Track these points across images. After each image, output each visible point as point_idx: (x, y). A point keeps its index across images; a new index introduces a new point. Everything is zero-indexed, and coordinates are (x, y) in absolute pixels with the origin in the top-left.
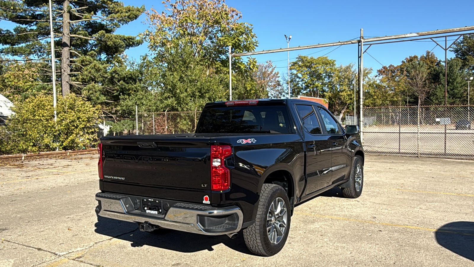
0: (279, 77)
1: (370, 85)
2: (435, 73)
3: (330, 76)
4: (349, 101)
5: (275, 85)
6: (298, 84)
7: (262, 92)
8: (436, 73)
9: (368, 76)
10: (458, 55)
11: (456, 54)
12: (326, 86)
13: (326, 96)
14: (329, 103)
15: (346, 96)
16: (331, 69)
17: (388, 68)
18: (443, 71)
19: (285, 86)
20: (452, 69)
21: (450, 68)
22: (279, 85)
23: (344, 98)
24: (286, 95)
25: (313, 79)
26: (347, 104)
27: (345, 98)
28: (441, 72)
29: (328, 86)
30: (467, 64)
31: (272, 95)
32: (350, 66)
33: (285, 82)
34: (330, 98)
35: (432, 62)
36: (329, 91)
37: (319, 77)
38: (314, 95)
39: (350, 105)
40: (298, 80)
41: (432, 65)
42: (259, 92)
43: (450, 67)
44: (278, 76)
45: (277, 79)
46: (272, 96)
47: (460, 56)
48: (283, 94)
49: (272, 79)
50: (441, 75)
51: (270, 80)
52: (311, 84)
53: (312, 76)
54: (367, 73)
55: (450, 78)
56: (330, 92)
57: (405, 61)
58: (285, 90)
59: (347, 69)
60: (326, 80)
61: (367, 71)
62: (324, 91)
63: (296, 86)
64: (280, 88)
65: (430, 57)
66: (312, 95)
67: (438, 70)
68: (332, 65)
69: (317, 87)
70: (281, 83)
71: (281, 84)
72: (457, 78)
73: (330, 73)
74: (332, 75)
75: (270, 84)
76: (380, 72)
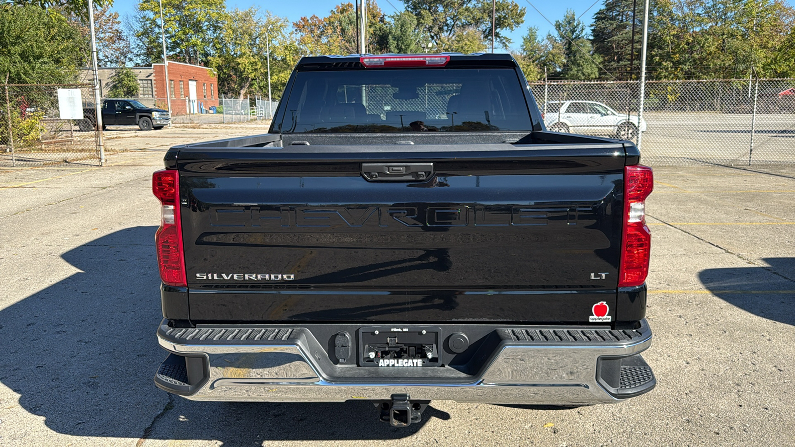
0: (119, 22)
1: (286, 48)
2: (381, 34)
3: (216, 28)
4: (253, 74)
5: (111, 38)
6: (158, 38)
7: (85, 50)
8: (383, 34)
9: (282, 31)
10: (409, 8)
11: (406, 5)
12: (211, 44)
13: (212, 64)
14: (219, 75)
15: (247, 65)
16: (218, 13)
17: (310, 21)
18: (393, 31)
19: (133, 41)
20: (405, 29)
21: (402, 28)
22: (120, 38)
23: (244, 69)
24: (135, 59)
25: (187, 31)
26: (250, 79)
27: (246, 69)
28: (390, 33)
29: (214, 46)
30: (421, 23)
31: (107, 57)
32: (250, 11)
33: (132, 33)
34: (219, 68)
35: (374, 17)
36: (217, 54)
37: (197, 27)
38: (190, 60)
39: (254, 82)
40: (157, 30)
41: (375, 20)
42: (80, 50)
43: (402, 26)
44: (117, 20)
45: (116, 27)
46: (107, 60)
47: (412, 9)
48: (129, 56)
49: (105, 25)
50: (390, 37)
51: (100, 27)
52: (182, 40)
53: (184, 25)
54: (281, 26)
55: (402, 44)
56: (219, 57)
57: (335, 10)
58: (133, 48)
59: (246, 17)
60: (210, 34)
61: (279, 24)
62: (206, 55)
63: (154, 41)
64: (122, 44)
65: (371, 7)
66: (187, 61)
67: (385, 29)
68: (219, 7)
69: (194, 45)
70: (124, 34)
71: (125, 38)
72: (411, 44)
73: (217, 22)
74: (220, 25)
75: (102, 36)
76: (299, 27)
